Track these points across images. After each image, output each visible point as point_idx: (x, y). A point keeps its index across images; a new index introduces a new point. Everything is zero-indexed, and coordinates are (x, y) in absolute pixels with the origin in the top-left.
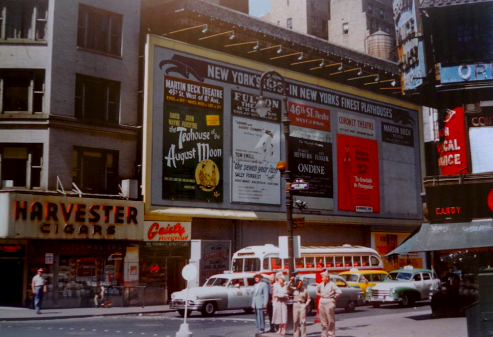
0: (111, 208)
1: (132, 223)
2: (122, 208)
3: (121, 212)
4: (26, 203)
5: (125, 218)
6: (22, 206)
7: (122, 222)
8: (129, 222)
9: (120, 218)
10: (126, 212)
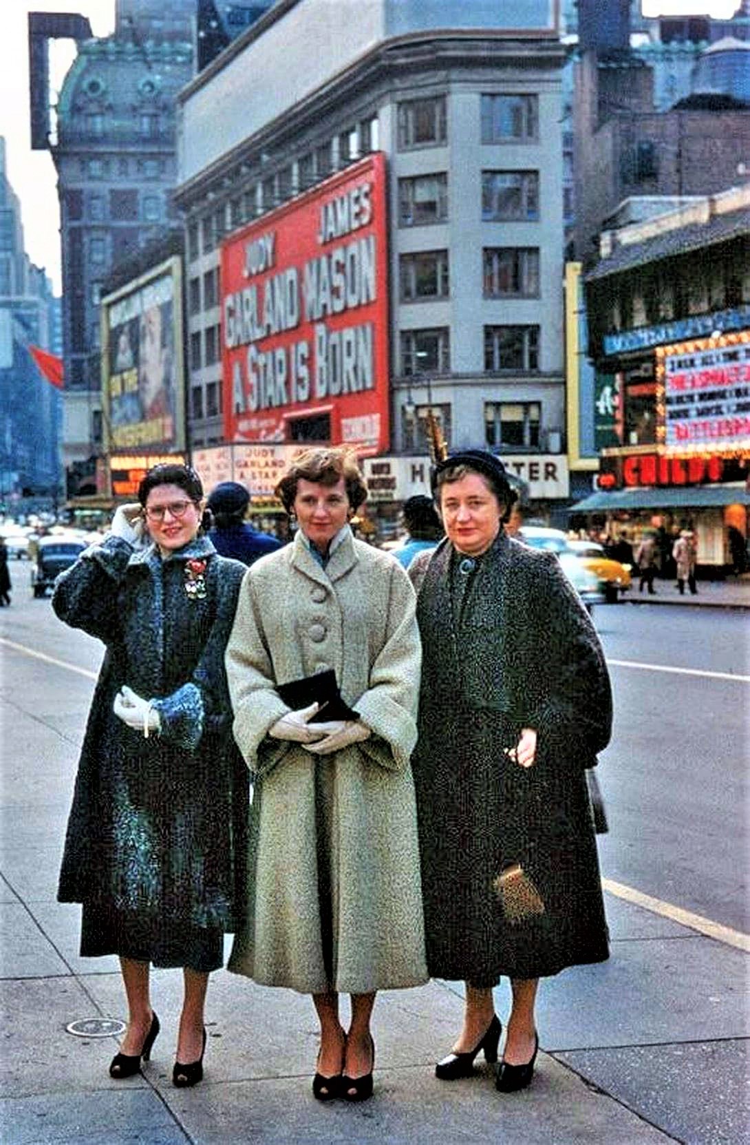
0: (522, 465)
1: (550, 479)
2: (537, 464)
3: (534, 468)
4: (422, 466)
5: (541, 474)
6: (418, 468)
7: (536, 479)
8: (546, 478)
9: (535, 475)
10: (542, 469)
